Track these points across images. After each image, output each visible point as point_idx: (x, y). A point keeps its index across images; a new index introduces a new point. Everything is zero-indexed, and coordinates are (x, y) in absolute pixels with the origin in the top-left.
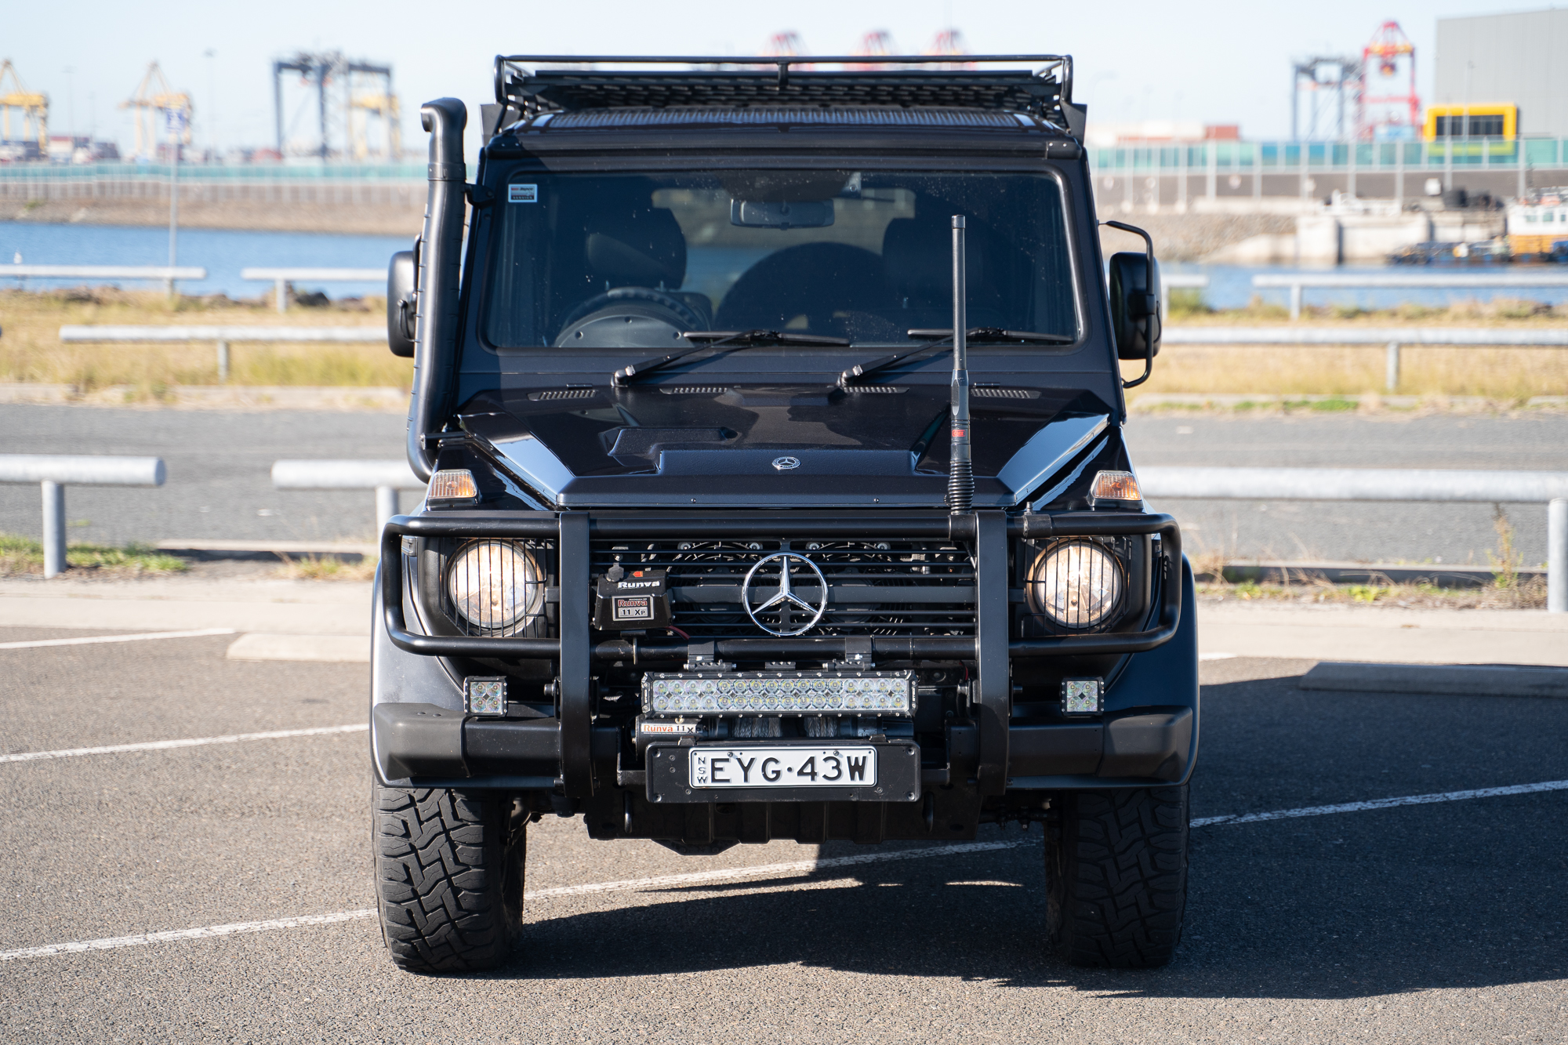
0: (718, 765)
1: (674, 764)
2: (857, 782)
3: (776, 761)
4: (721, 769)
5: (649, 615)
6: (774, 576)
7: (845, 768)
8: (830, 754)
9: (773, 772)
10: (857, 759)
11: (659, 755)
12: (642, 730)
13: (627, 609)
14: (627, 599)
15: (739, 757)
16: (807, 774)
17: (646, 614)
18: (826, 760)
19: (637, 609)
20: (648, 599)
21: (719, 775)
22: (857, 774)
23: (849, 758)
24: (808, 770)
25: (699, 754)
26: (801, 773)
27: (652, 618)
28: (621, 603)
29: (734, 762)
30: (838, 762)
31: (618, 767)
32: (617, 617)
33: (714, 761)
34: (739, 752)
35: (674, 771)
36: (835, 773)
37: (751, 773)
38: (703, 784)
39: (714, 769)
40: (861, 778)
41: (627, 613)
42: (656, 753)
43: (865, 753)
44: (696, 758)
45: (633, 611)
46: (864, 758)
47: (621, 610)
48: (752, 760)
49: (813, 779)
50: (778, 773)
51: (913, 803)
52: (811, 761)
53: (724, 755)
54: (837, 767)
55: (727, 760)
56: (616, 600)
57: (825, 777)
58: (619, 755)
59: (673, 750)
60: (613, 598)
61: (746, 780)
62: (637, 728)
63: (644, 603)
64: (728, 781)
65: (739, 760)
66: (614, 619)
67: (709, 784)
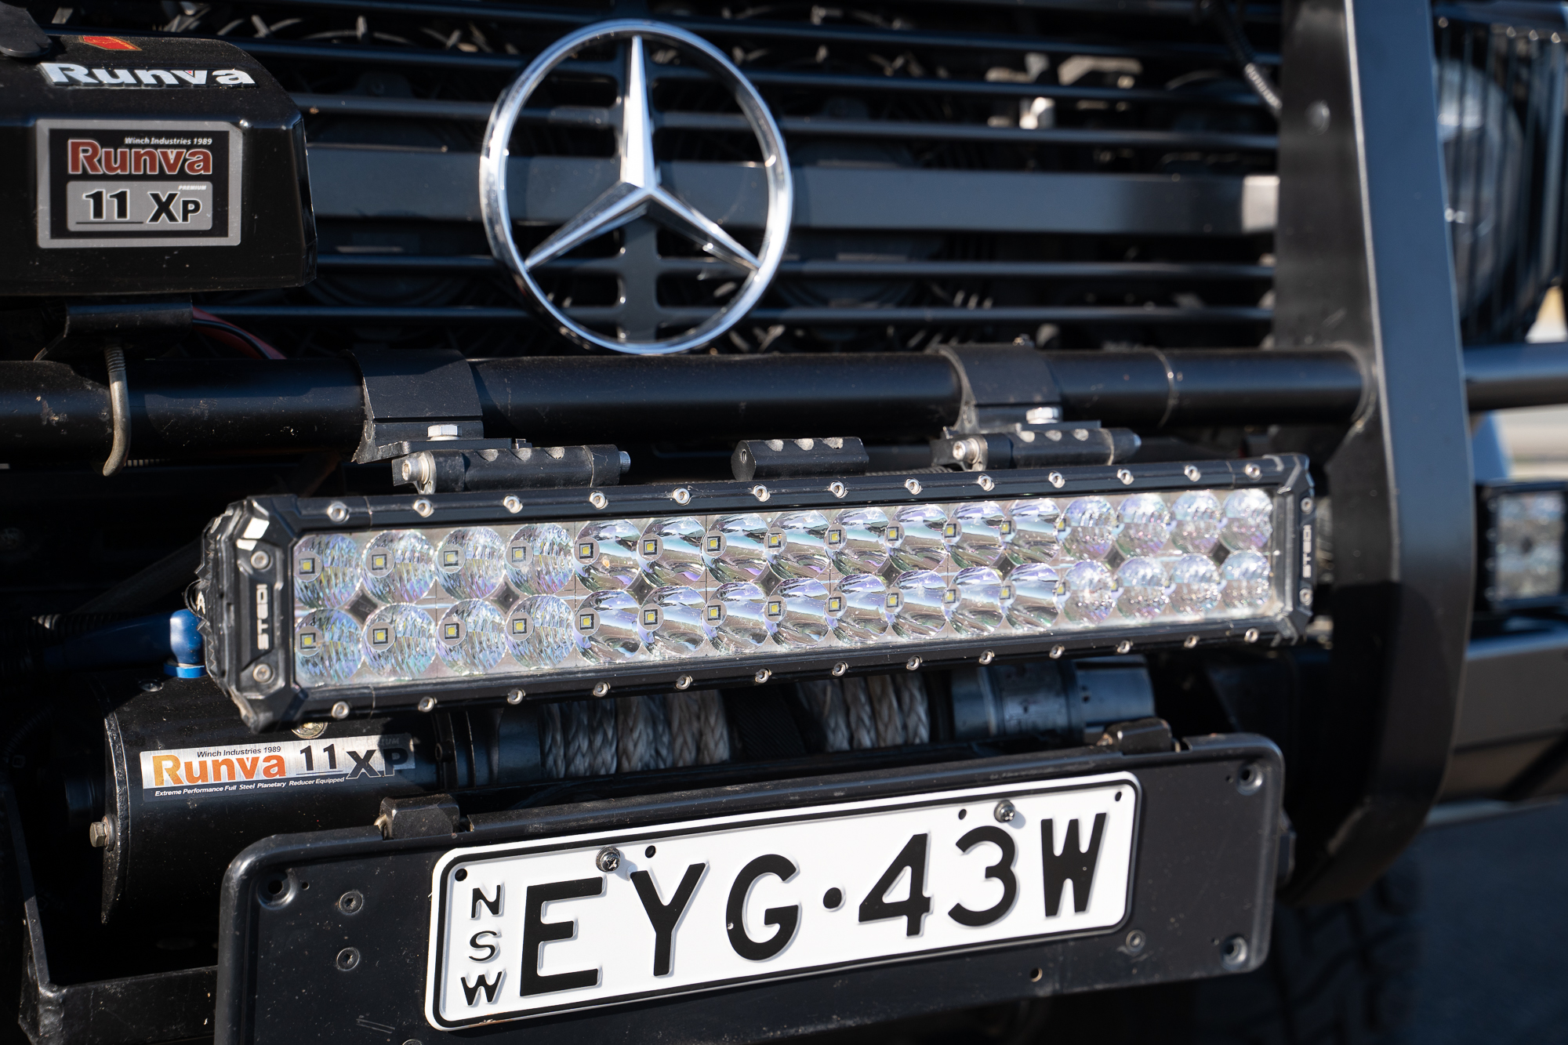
0: (554, 913)
1: (357, 931)
2: (1068, 920)
3: (783, 868)
4: (564, 931)
5: (220, 226)
6: (598, 117)
7: (1029, 870)
8: (982, 815)
9: (772, 916)
10: (1074, 826)
11: (289, 898)
12: (149, 781)
13: (108, 191)
14: (112, 139)
15: (642, 864)
16: (894, 910)
17: (203, 219)
18: (966, 843)
19: (163, 190)
20: (220, 142)
21: (555, 959)
22: (1068, 886)
23: (1047, 827)
24: (900, 892)
25: (482, 876)
26: (873, 909)
27: (234, 237)
28: (80, 154)
29: (620, 890)
30: (1007, 845)
31: (37, 968)
32: (59, 228)
33: (538, 896)
34: (643, 846)
35: (354, 961)
36: (995, 891)
37: (684, 935)
38: (483, 1008)
39: (537, 933)
40: (1081, 905)
41: (110, 207)
42: (275, 889)
43: (1100, 800)
44: (461, 893)
45: (141, 199)
46: (1100, 820)
47: (79, 196)
48: (694, 874)
49: (914, 929)
50: (785, 919)
51: (1241, 978)
52: (915, 853)
53: (580, 865)
54: (1003, 871)
55: (591, 888)
56: (58, 139)
57: (960, 915)
58: (30, 907)
59: (357, 866)
60: (44, 126)
61: (662, 965)
62: (119, 771)
63: (198, 161)
64: (589, 978)
65: (643, 883)
66: (45, 239)
67: (511, 1000)
